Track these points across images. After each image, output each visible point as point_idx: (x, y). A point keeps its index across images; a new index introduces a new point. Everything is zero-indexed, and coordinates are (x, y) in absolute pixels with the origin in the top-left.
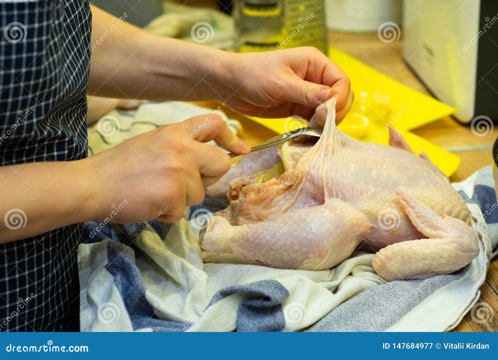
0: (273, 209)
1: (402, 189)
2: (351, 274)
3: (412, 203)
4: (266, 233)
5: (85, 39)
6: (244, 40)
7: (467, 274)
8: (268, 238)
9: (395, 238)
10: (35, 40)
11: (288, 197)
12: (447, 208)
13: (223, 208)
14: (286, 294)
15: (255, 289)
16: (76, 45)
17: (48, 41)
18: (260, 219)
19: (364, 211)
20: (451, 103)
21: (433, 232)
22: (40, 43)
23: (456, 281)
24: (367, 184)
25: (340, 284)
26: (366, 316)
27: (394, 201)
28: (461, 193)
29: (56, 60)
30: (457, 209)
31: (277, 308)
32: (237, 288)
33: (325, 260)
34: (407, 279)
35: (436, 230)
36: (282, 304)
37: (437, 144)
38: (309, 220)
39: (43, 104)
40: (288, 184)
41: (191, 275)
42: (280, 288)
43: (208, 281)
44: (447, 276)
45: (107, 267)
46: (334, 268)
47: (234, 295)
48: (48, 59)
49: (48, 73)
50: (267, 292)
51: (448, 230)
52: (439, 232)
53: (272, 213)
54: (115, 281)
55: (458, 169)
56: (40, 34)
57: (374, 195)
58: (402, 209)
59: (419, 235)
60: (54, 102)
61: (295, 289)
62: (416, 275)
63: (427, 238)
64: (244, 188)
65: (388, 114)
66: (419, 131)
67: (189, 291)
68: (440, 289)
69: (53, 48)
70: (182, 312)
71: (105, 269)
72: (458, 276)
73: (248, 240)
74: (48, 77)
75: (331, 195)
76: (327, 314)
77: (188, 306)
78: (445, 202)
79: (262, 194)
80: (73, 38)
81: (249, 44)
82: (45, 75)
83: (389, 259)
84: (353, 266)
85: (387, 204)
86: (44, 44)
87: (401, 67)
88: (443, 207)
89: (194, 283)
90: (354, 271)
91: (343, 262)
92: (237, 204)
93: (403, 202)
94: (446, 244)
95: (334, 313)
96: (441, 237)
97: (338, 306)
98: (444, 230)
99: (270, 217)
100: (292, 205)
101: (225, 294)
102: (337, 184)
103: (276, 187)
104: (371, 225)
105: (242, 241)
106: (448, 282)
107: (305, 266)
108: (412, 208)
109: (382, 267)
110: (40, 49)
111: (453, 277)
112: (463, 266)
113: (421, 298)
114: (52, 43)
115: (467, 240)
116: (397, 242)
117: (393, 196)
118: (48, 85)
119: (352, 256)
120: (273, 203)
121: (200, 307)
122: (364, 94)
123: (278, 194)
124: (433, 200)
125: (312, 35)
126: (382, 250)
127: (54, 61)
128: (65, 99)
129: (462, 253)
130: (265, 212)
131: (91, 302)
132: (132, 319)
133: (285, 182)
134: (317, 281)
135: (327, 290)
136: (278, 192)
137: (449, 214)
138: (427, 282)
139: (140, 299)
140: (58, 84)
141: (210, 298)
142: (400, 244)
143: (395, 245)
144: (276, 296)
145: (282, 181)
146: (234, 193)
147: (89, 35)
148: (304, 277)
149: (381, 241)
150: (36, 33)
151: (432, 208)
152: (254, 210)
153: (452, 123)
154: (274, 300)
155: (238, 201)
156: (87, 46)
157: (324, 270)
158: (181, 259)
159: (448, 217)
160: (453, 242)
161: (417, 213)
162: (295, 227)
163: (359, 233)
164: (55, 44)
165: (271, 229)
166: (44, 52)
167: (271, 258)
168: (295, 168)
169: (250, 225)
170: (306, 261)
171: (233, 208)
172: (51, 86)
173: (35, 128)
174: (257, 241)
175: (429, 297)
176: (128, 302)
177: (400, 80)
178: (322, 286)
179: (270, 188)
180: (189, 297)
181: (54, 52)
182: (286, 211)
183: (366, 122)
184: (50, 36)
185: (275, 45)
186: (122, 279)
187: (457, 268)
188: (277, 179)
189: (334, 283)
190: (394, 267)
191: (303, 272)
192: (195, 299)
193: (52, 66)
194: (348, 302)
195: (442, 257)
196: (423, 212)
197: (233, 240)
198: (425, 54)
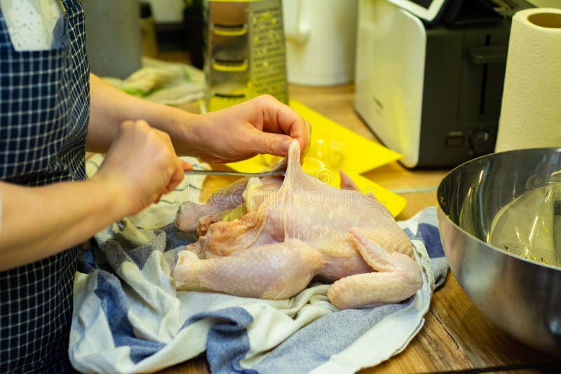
0: (236, 247)
1: (354, 228)
2: (309, 303)
3: (364, 241)
4: (230, 267)
5: (85, 88)
6: (214, 92)
7: (412, 304)
8: (231, 272)
9: (348, 272)
10: (49, 84)
11: (250, 236)
12: (395, 246)
13: (194, 241)
14: (251, 319)
15: (223, 315)
16: (79, 93)
17: (59, 86)
18: (224, 254)
19: (320, 250)
20: (398, 151)
21: (383, 267)
22: (53, 87)
23: (403, 310)
24: (324, 225)
25: (299, 311)
26: (323, 340)
27: (347, 241)
28: (407, 231)
29: (66, 103)
30: (403, 247)
31: (242, 332)
32: (207, 314)
33: (282, 292)
34: (358, 308)
35: (384, 264)
36: (248, 329)
37: (384, 186)
38: (269, 256)
39: (56, 142)
40: (249, 225)
41: (166, 302)
42: (245, 313)
43: (181, 307)
44: (395, 305)
45: (95, 292)
46: (293, 297)
47: (205, 320)
48: (59, 101)
49: (60, 114)
50: (233, 317)
51: (395, 265)
52: (387, 267)
53: (236, 250)
54: (102, 304)
55: (404, 210)
56: (53, 79)
57: (329, 235)
58: (355, 246)
59: (370, 269)
60: (64, 140)
61: (259, 316)
62: (367, 305)
63: (377, 271)
64: (212, 225)
65: (342, 159)
66: (369, 174)
67: (164, 316)
68: (389, 316)
69: (64, 93)
70: (157, 334)
71: (95, 294)
72: (403, 305)
73: (213, 273)
74: (60, 118)
75: (291, 236)
76: (288, 338)
77: (162, 330)
78: (394, 240)
79: (226, 233)
80: (77, 86)
81: (218, 95)
82: (58, 116)
83: (343, 290)
84: (311, 295)
85: (341, 243)
86: (57, 88)
87: (353, 118)
88: (391, 245)
89: (168, 309)
90: (312, 299)
91: (301, 291)
92: (205, 239)
93: (356, 239)
94: (393, 277)
95: (294, 338)
96: (389, 271)
97: (297, 331)
98: (392, 265)
99: (233, 253)
100: (254, 243)
101: (196, 319)
102: (297, 227)
103: (238, 227)
104: (325, 262)
105: (209, 274)
106: (396, 310)
107: (264, 297)
108: (363, 244)
109: (336, 298)
110: (53, 92)
111: (400, 306)
112: (408, 297)
113: (372, 324)
114: (63, 88)
115: (412, 274)
116: (350, 275)
117: (347, 236)
118: (59, 125)
119: (309, 286)
120: (236, 241)
121: (174, 330)
122: (320, 141)
123: (240, 233)
124: (383, 239)
125: (274, 88)
126: (336, 283)
127: (64, 104)
128: (72, 139)
129: (407, 285)
130: (229, 249)
131: (80, 322)
132: (114, 338)
133: (246, 223)
134: (279, 308)
135: (287, 317)
136: (240, 232)
137: (397, 250)
138: (376, 310)
139: (122, 319)
140: (68, 125)
141: (183, 322)
142: (353, 277)
143: (348, 278)
144: (242, 321)
145: (244, 222)
146: (203, 229)
147: (88, 85)
148: (266, 305)
149: (334, 275)
150: (49, 78)
151: (382, 245)
152: (220, 246)
153: (398, 167)
154: (240, 325)
155: (205, 237)
156: (87, 95)
157: (284, 299)
158: (156, 287)
159: (395, 253)
160: (400, 276)
161: (367, 249)
162: (256, 262)
163: (313, 269)
164: (65, 89)
165: (234, 263)
166: (57, 96)
167: (234, 289)
168: (256, 211)
169: (216, 259)
170: (265, 293)
171: (202, 242)
172: (62, 126)
173: (49, 164)
174: (222, 274)
175: (379, 324)
176: (112, 322)
177: (352, 129)
178: (283, 313)
179: (233, 228)
180: (164, 322)
181: (65, 96)
182: (248, 248)
183: (323, 166)
184: (61, 82)
185: (242, 96)
186: (108, 302)
187: (404, 298)
188: (240, 219)
189: (294, 310)
190: (348, 297)
191: (265, 301)
192: (169, 323)
193: (63, 108)
194: (306, 327)
195: (390, 289)
196: (373, 248)
197: (200, 272)
198: (375, 106)
